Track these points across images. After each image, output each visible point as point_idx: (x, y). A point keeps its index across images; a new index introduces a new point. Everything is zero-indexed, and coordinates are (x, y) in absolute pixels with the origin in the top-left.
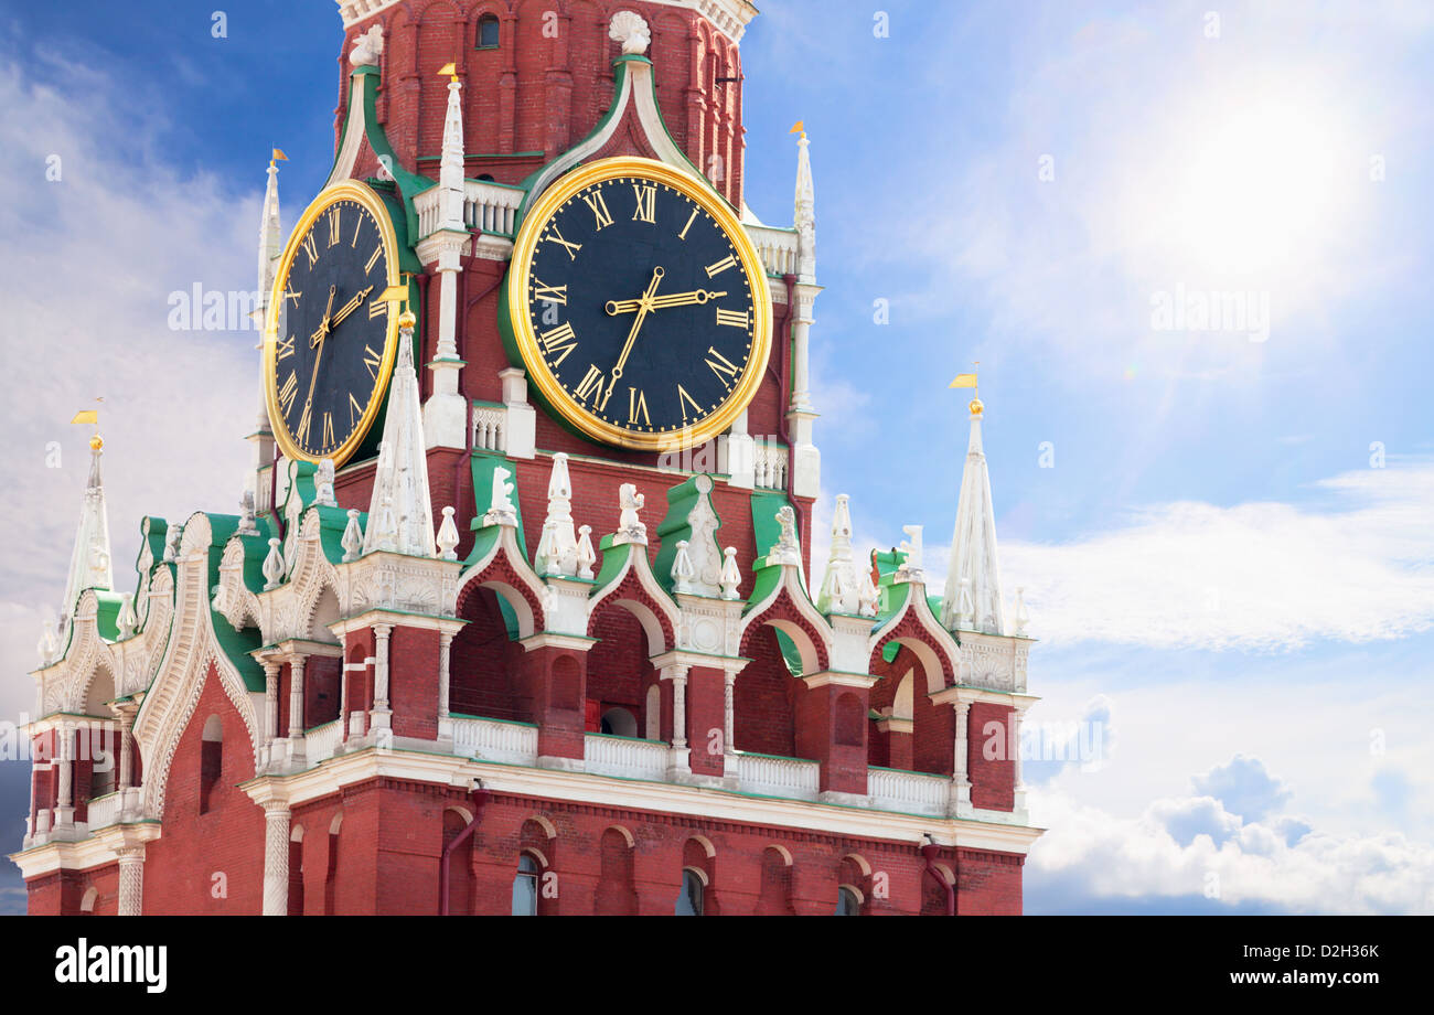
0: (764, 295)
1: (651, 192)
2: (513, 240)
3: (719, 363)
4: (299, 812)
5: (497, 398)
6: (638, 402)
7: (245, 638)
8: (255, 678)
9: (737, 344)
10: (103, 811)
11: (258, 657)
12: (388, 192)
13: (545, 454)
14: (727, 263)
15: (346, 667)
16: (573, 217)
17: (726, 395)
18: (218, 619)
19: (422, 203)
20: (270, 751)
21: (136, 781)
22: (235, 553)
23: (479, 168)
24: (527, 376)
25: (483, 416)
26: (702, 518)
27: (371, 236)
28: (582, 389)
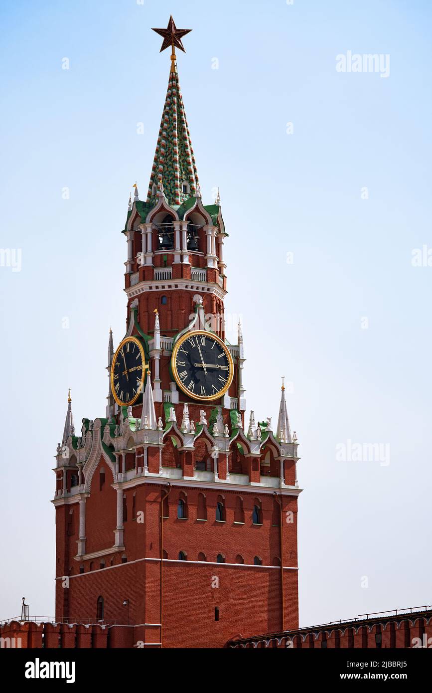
0: (231, 361)
1: (204, 338)
2: (172, 351)
3: (222, 379)
4: (125, 491)
5: (169, 389)
6: (203, 389)
7: (110, 448)
8: (113, 459)
9: (226, 374)
10: (75, 490)
11: (114, 454)
12: (141, 339)
13: (182, 403)
14: (223, 355)
15: (136, 457)
16: (186, 345)
17: (224, 387)
18: (104, 444)
19: (150, 342)
20: (118, 477)
21: (83, 483)
22: (107, 429)
23: (163, 334)
24: (176, 384)
25: (166, 394)
26: (219, 417)
27: (137, 350)
28: (189, 387)
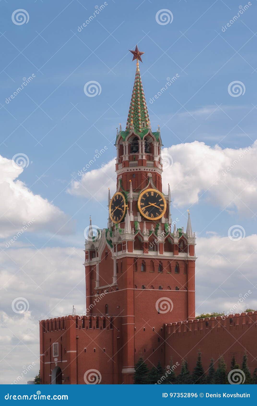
0: (165, 202)
1: (153, 192)
2: (138, 198)
3: (161, 210)
4: (117, 260)
5: (137, 215)
6: (152, 215)
7: (110, 242)
8: (112, 246)
9: (162, 208)
10: (94, 260)
11: (112, 244)
12: (123, 193)
13: (143, 221)
14: (161, 199)
15: (122, 245)
16: (145, 196)
17: (162, 213)
18: (107, 239)
19: (127, 195)
20: (114, 254)
21: (98, 256)
22: (109, 234)
23: (134, 191)
24: (140, 213)
25: (136, 218)
26: (160, 227)
27: (122, 198)
28: (146, 214)
